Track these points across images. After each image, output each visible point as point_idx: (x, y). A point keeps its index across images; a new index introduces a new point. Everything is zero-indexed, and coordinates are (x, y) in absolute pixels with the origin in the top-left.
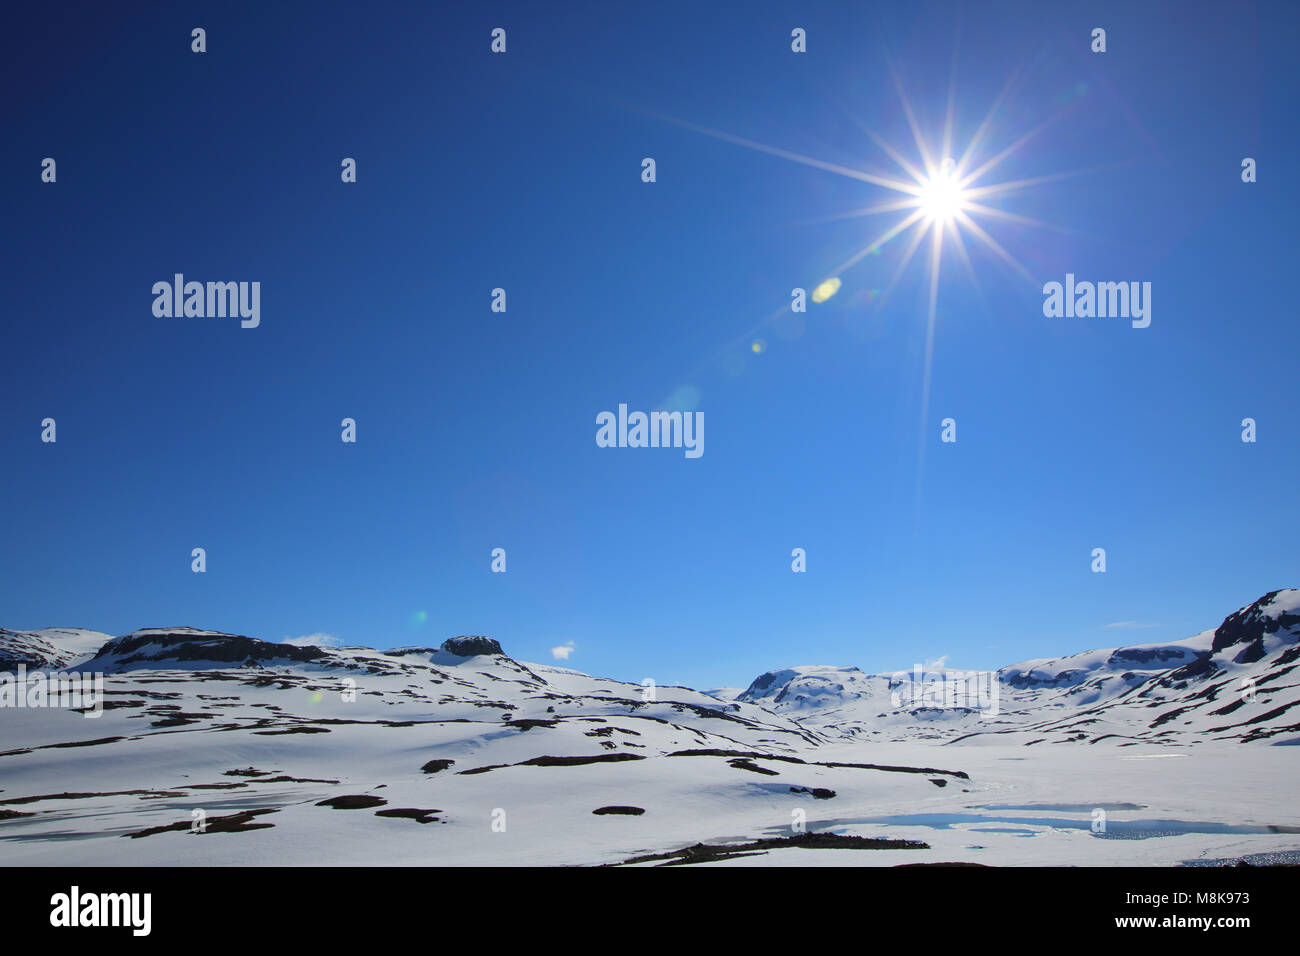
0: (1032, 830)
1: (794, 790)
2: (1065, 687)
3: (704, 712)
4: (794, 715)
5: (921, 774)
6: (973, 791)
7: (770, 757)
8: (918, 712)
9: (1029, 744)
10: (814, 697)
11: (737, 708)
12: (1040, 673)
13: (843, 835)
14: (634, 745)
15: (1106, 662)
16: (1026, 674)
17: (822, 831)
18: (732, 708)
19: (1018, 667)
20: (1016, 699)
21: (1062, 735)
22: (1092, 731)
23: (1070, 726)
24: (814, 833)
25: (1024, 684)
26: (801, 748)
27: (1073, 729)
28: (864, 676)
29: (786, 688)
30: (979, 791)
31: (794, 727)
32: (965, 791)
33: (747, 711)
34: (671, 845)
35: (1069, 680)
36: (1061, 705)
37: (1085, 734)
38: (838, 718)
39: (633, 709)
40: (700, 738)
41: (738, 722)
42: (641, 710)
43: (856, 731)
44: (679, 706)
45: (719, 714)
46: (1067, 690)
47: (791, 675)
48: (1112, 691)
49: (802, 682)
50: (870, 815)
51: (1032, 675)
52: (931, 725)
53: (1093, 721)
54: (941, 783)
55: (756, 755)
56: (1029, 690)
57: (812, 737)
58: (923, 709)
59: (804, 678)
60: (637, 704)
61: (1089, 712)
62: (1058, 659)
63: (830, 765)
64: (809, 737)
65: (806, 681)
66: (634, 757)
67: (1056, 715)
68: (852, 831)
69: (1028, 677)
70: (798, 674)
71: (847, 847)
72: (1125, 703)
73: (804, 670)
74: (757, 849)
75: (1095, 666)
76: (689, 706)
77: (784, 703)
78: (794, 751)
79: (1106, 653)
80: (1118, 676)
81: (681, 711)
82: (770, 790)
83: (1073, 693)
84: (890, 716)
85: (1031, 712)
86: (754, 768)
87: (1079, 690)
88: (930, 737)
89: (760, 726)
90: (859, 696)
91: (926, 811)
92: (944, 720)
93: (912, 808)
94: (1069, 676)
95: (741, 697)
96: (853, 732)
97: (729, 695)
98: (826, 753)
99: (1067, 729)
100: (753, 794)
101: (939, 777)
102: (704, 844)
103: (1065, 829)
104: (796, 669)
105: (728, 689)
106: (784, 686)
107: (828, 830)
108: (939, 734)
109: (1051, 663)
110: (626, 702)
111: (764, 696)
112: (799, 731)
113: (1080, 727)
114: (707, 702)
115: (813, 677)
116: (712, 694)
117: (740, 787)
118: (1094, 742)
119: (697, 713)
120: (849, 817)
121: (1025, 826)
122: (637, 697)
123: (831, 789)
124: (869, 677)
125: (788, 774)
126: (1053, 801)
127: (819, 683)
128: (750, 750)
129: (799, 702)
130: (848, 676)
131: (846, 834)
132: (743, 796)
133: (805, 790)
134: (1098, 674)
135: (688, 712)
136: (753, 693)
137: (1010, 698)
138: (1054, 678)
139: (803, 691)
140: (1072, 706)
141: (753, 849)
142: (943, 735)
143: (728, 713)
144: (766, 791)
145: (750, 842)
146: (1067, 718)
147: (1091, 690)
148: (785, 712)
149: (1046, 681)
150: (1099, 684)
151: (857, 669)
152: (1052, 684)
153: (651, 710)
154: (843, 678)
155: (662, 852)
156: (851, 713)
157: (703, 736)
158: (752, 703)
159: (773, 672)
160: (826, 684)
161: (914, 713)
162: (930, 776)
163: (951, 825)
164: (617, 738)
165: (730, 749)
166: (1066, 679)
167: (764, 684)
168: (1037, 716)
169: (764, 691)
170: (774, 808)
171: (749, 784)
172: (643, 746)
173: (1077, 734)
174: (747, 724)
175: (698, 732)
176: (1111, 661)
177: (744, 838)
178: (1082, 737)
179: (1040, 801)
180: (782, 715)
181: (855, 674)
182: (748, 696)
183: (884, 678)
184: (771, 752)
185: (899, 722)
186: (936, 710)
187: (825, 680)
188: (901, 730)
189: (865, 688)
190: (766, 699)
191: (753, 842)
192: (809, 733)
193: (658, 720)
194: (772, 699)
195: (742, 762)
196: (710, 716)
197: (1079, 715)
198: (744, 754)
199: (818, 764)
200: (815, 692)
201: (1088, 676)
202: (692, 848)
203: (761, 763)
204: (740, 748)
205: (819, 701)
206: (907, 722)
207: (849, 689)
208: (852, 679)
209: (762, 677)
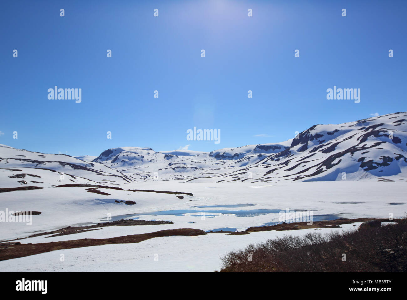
0: (214, 215)
1: (117, 201)
2: (236, 159)
3: (75, 167)
4: (120, 169)
5: (174, 194)
6: (194, 201)
7: (107, 187)
8: (176, 168)
9: (219, 182)
10: (130, 161)
11: (93, 165)
12: (227, 154)
13: (137, 220)
14: (37, 182)
15: (253, 150)
16: (222, 154)
17: (128, 218)
18: (90, 165)
19: (219, 151)
20: (216, 164)
21: (231, 178)
22: (243, 177)
23: (235, 175)
24: (124, 219)
25: (221, 158)
26: (122, 183)
27: (236, 176)
28: (154, 152)
29: (117, 157)
30: (196, 201)
31: (119, 174)
32: (191, 201)
33: (97, 166)
34: (54, 228)
35: (238, 157)
36: (233, 167)
37: (240, 178)
38: (141, 170)
39: (38, 165)
40: (73, 179)
41: (93, 171)
42: (42, 165)
43: (148, 176)
44: (63, 164)
45: (84, 168)
46: (237, 161)
47: (120, 151)
48: (253, 162)
49: (125, 154)
50: (150, 211)
51: (224, 154)
52: (180, 174)
53: (244, 173)
54: (181, 198)
55: (100, 187)
56: (222, 160)
57: (128, 178)
58: (178, 167)
59: (126, 152)
60: (40, 162)
61: (243, 170)
62: (235, 148)
63: (134, 191)
64: (126, 179)
65: (127, 153)
66: (37, 188)
67: (230, 171)
68: (141, 218)
69: (223, 155)
70: (124, 150)
71: (138, 225)
72: (257, 166)
73: (126, 149)
74: (97, 227)
75: (248, 151)
76: (68, 164)
77: (116, 164)
78: (119, 185)
79: (253, 146)
80: (256, 155)
81: (64, 166)
82: (106, 202)
83: (238, 162)
84: (163, 170)
85: (221, 169)
86: (99, 192)
87: (241, 161)
88: (179, 179)
89: (103, 173)
90: (151, 161)
91: (173, 209)
92: (186, 172)
93: (168, 208)
94: (239, 155)
95: (95, 160)
96: (146, 177)
97: (89, 159)
98: (133, 185)
99: (234, 176)
100: (97, 204)
101: (181, 195)
102: (71, 226)
103: (226, 214)
104: (123, 148)
105: (89, 156)
106: (117, 156)
107: (131, 218)
108: (183, 178)
109: (232, 150)
110: (34, 162)
111: (106, 160)
112: (122, 176)
113: (239, 175)
114: (78, 162)
115: (131, 152)
116: (80, 158)
117: (92, 201)
118: (243, 181)
119: (72, 167)
120: (141, 212)
121: (212, 214)
122: (41, 159)
123: (134, 201)
124: (156, 153)
125: (115, 195)
126: (224, 204)
127: (133, 155)
128: (97, 184)
129: (123, 163)
130: (147, 152)
131: (139, 219)
132: (93, 205)
133: (122, 201)
134: (249, 155)
135: (67, 167)
136: (101, 158)
137: (214, 163)
138: (232, 156)
139: (125, 158)
140: (237, 167)
141: (95, 227)
142: (185, 178)
143: (88, 167)
144: (104, 202)
145: (94, 225)
146: (235, 172)
147: (245, 161)
148: (116, 168)
149: (229, 157)
150: (249, 159)
151: (151, 149)
152: (231, 158)
153: (48, 165)
154: (144, 153)
155: (50, 231)
156: (146, 168)
157: (75, 178)
158: (100, 163)
159: (111, 149)
160: (136, 155)
161: (174, 169)
162: (177, 195)
163: (183, 214)
164: (28, 179)
165: (88, 184)
166: (237, 156)
167: (107, 154)
168: (223, 171)
169: (107, 158)
170: (107, 209)
171: (96, 199)
172: (42, 183)
173: (237, 178)
174: (96, 172)
175: (72, 176)
176: (255, 150)
177: (91, 223)
178: (239, 179)
179: (219, 204)
180: (114, 168)
181: (150, 151)
182: (99, 160)
183: (163, 153)
184: (107, 185)
185: (167, 173)
186: (183, 168)
187: (136, 153)
188: (168, 176)
189: (154, 158)
190: (107, 161)
191: (95, 224)
192: (126, 177)
193: (51, 170)
194: (110, 161)
195: (93, 190)
196: (78, 169)
197: (239, 170)
198: (94, 186)
199: (129, 190)
200: (131, 159)
201: (245, 155)
202: (65, 229)
203: (102, 190)
204: (92, 183)
205: (132, 163)
206: (170, 172)
207: (147, 158)
208: (149, 153)
209: (106, 151)
